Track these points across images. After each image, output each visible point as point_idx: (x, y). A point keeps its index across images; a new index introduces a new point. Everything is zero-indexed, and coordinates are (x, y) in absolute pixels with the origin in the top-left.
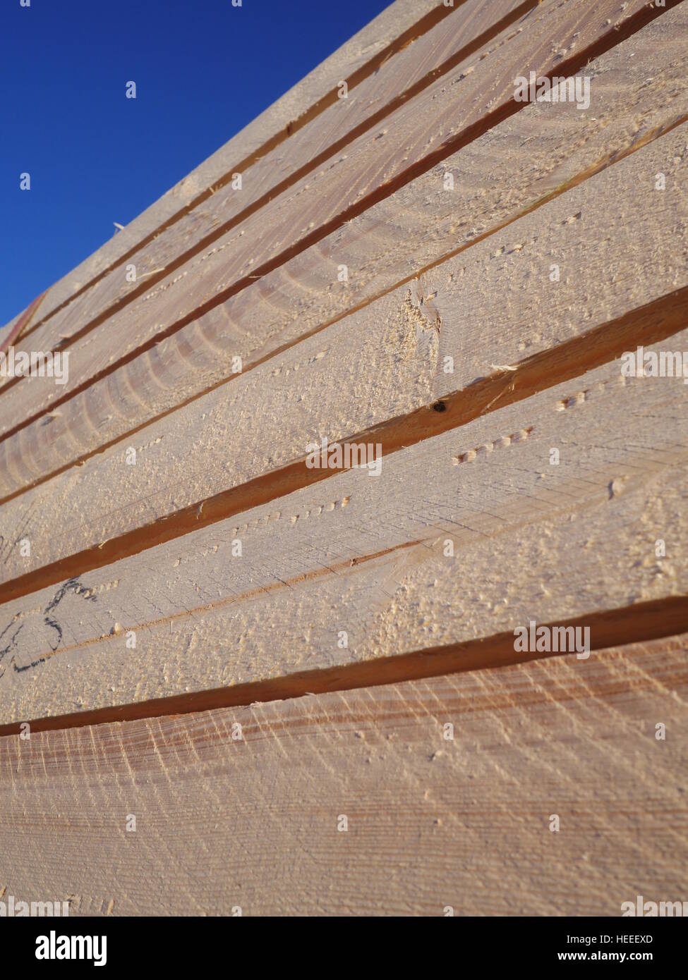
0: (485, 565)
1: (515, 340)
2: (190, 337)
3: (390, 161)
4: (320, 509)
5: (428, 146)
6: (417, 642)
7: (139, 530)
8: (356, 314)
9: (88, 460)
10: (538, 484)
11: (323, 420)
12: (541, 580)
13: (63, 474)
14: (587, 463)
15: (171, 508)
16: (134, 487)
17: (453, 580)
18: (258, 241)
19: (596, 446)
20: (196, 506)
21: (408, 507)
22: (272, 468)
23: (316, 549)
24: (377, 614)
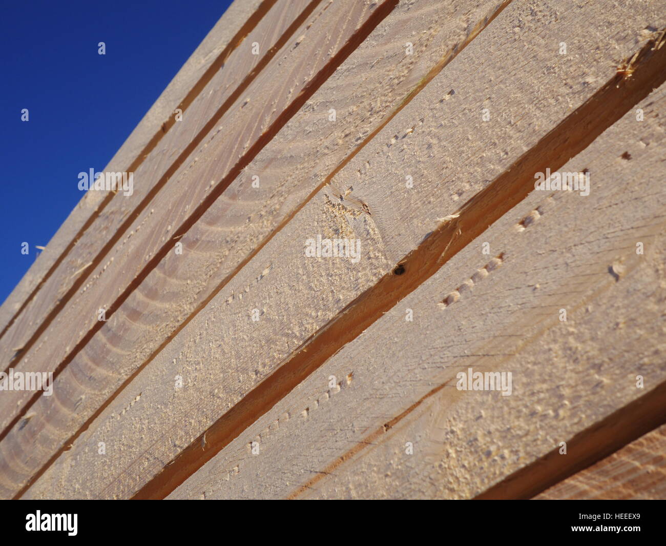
0: (525, 380)
1: (446, 195)
2: (135, 304)
3: (262, 116)
4: (327, 395)
5: (290, 96)
6: (495, 474)
7: (151, 483)
8: (284, 229)
9: (76, 442)
10: (537, 294)
11: (293, 321)
12: (592, 371)
13: (55, 463)
14: (575, 261)
15: (175, 451)
16: (130, 447)
17: (500, 404)
18: (169, 211)
19: (575, 245)
20: (199, 439)
21: (417, 360)
22: (261, 379)
23: (341, 430)
24: (437, 464)
